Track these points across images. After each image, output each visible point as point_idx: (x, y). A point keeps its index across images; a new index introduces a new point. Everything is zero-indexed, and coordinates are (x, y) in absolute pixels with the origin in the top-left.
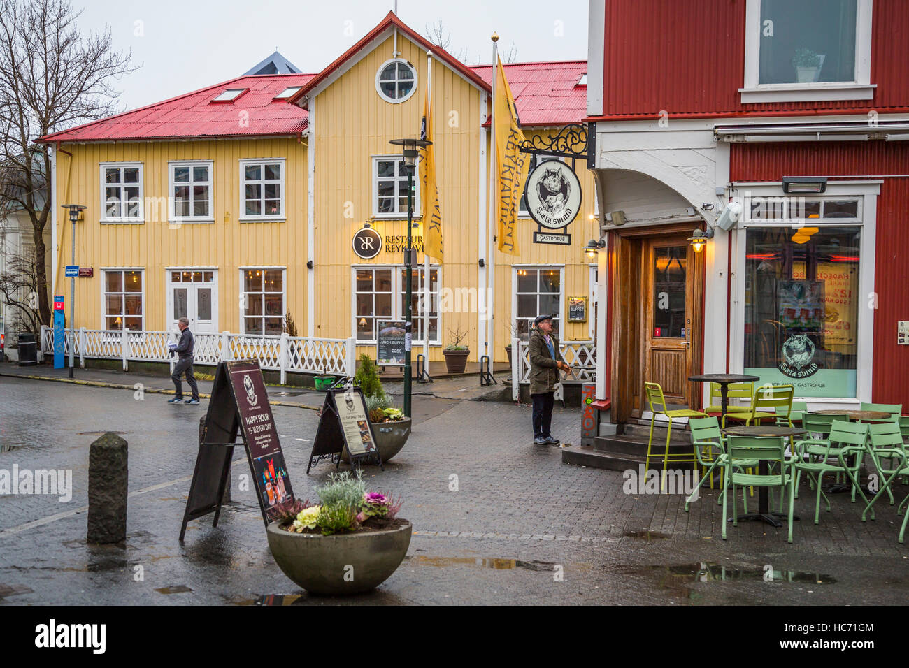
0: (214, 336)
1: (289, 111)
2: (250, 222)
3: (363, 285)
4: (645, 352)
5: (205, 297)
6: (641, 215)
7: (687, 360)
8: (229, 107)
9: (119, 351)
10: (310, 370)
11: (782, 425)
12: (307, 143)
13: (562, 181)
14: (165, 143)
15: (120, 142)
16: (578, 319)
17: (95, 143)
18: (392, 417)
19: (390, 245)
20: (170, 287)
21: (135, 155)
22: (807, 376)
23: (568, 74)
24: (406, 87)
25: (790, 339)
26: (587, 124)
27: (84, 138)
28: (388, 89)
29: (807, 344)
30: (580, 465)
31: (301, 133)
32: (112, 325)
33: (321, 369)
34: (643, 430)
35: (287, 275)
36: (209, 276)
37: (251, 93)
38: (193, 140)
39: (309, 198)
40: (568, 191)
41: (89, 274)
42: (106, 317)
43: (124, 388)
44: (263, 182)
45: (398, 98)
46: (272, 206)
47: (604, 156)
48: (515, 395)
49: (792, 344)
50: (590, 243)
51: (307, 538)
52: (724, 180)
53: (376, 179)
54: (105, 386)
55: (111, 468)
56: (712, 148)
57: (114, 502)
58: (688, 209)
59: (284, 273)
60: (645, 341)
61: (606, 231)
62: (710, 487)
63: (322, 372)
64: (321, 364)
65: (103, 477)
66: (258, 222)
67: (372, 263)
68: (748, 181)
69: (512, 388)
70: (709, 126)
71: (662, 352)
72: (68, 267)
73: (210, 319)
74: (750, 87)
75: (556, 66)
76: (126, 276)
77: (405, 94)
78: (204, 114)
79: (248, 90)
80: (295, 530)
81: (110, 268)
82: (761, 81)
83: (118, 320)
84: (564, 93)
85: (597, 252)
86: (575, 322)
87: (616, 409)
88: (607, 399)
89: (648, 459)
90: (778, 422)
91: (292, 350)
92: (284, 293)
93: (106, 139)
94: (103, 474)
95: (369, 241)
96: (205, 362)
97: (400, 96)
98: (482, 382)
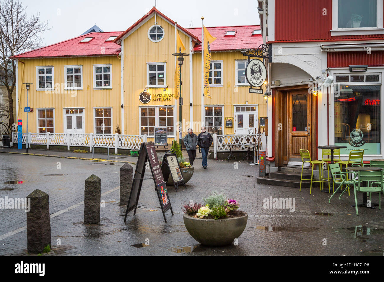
0: (84, 135)
1: (112, 46)
2: (98, 89)
3: (144, 114)
4: (289, 137)
5: (79, 119)
6: (288, 81)
7: (309, 140)
8: (88, 44)
9: (45, 141)
10: (127, 148)
11: (354, 166)
12: (121, 58)
13: (259, 67)
14: (63, 58)
15: (45, 58)
16: (229, 126)
17: (34, 58)
18: (187, 166)
19: (155, 98)
20: (65, 115)
21: (51, 64)
22: (360, 146)
23: (221, 31)
24: (160, 36)
25: (353, 131)
26: (268, 44)
27: (29, 56)
28: (153, 37)
29: (360, 133)
30: (266, 184)
31: (118, 54)
32: (41, 131)
33: (132, 147)
34: (289, 169)
35: (113, 110)
36: (81, 111)
37: (95, 39)
38: (74, 57)
39: (122, 80)
40: (262, 72)
41: (32, 111)
42: (39, 128)
43: (50, 156)
44: (103, 73)
45: (157, 40)
46: (107, 83)
47: (275, 57)
48: (215, 156)
49: (354, 133)
50: (265, 93)
51: (208, 221)
52: (325, 67)
53: (148, 72)
54: (43, 156)
55: (95, 190)
56: (320, 54)
57: (96, 205)
58: (310, 79)
59: (112, 110)
60: (289, 133)
61: (271, 88)
62: (329, 193)
63: (133, 148)
64: (132, 145)
65: (91, 195)
66: (101, 89)
67: (147, 105)
68: (334, 67)
69: (214, 154)
70: (318, 45)
71: (297, 137)
72: (25, 108)
73: (82, 128)
74: (335, 29)
75: (216, 28)
76: (47, 111)
77: (160, 39)
78: (77, 47)
79: (94, 38)
80: (198, 217)
81: (40, 108)
82: (339, 27)
83: (44, 129)
84: (221, 39)
85: (268, 97)
86: (228, 127)
87: (277, 161)
88: (273, 157)
89: (301, 181)
90: (352, 165)
91: (120, 140)
92: (112, 117)
93: (39, 57)
94: (91, 193)
95: (146, 96)
96: (82, 145)
97: (158, 39)
98: (199, 151)
